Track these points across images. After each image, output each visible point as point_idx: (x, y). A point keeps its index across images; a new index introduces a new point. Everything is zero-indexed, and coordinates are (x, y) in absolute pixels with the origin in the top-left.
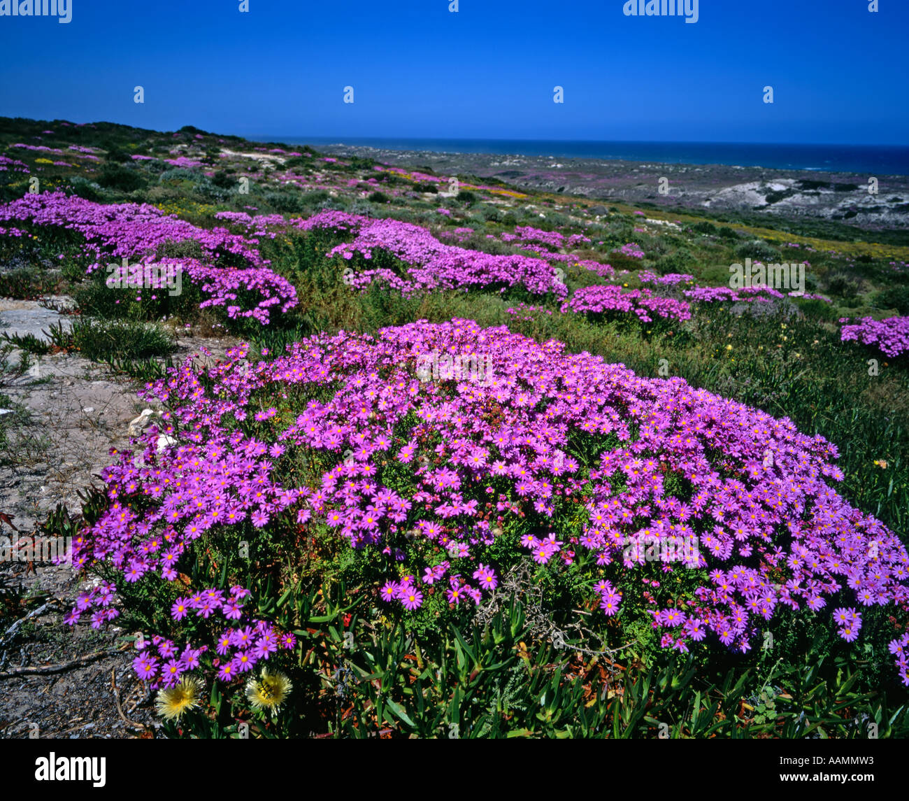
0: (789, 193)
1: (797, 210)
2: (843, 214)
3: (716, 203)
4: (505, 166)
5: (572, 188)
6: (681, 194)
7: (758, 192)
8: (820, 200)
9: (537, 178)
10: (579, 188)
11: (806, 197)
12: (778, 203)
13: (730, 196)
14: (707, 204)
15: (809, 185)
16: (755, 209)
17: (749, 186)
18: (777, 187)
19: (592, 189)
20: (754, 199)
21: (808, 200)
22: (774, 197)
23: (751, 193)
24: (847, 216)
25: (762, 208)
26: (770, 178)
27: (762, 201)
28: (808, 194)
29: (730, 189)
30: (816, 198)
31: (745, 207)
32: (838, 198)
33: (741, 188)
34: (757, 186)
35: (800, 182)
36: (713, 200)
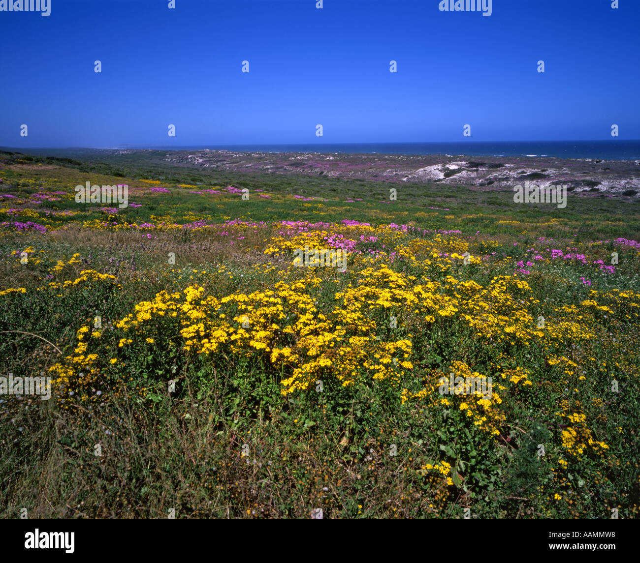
0: (459, 170)
1: (460, 181)
2: (486, 182)
3: (411, 178)
4: (298, 159)
5: (328, 172)
6: (394, 173)
7: (440, 171)
8: (478, 174)
9: (311, 167)
10: (332, 172)
11: (469, 173)
12: (451, 177)
13: (420, 173)
14: (405, 179)
15: (473, 165)
16: (435, 181)
17: (435, 167)
18: (453, 167)
19: (339, 172)
20: (437, 175)
21: (470, 175)
22: (449, 173)
23: (435, 171)
24: (489, 184)
25: (440, 180)
26: (450, 161)
27: (442, 176)
28: (470, 171)
29: (422, 169)
30: (475, 173)
31: (429, 180)
32: (489, 172)
33: (429, 168)
34: (440, 167)
35: (469, 163)
36: (410, 176)
